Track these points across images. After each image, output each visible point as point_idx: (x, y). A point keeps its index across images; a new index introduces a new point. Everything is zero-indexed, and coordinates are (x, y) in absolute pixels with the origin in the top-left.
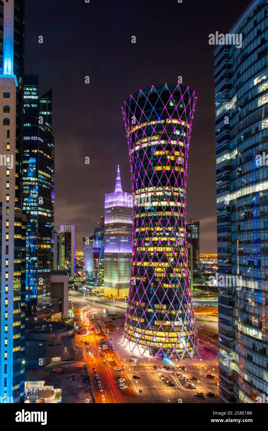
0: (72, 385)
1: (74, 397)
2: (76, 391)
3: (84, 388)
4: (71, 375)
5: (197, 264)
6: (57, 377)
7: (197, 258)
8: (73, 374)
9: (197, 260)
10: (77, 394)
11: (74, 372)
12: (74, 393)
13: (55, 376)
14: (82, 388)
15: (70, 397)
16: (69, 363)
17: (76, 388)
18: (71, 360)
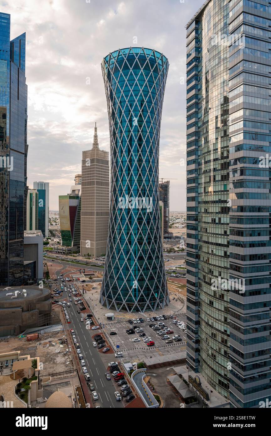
0: (50, 351)
1: (52, 362)
2: (53, 357)
3: (62, 352)
4: (47, 341)
5: (167, 221)
6: (31, 345)
7: (167, 216)
8: (50, 339)
9: (167, 217)
10: (55, 359)
11: (50, 337)
12: (51, 358)
13: (30, 344)
14: (59, 353)
15: (47, 363)
16: (45, 328)
17: (54, 354)
18: (47, 325)
